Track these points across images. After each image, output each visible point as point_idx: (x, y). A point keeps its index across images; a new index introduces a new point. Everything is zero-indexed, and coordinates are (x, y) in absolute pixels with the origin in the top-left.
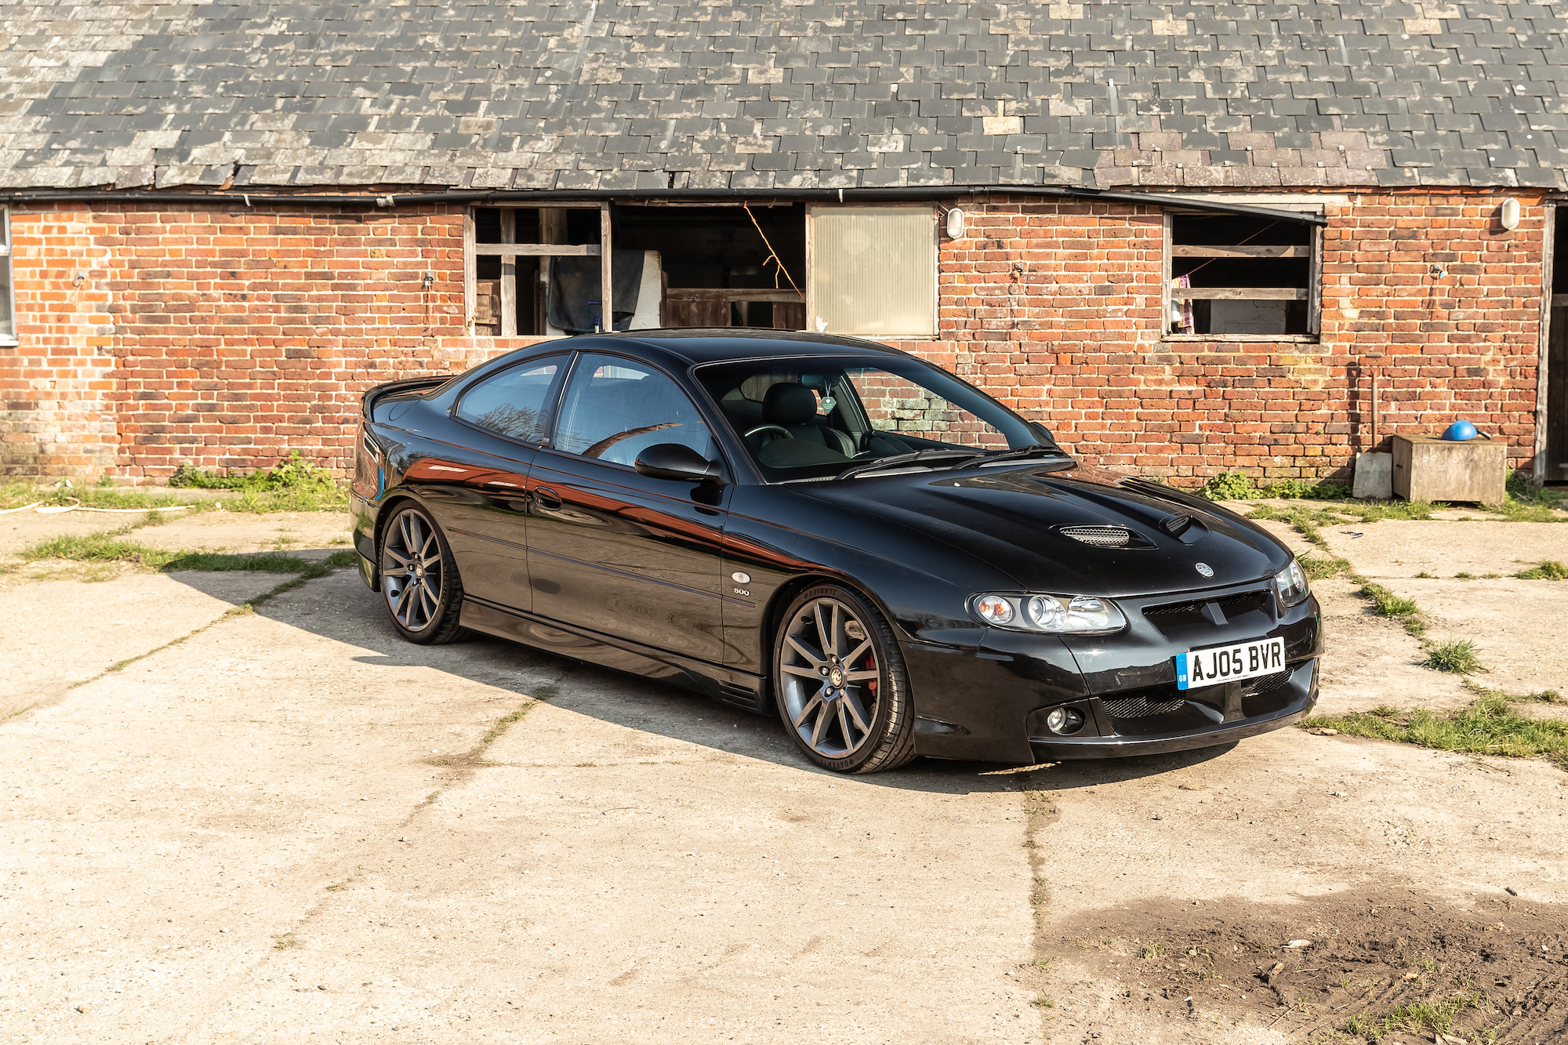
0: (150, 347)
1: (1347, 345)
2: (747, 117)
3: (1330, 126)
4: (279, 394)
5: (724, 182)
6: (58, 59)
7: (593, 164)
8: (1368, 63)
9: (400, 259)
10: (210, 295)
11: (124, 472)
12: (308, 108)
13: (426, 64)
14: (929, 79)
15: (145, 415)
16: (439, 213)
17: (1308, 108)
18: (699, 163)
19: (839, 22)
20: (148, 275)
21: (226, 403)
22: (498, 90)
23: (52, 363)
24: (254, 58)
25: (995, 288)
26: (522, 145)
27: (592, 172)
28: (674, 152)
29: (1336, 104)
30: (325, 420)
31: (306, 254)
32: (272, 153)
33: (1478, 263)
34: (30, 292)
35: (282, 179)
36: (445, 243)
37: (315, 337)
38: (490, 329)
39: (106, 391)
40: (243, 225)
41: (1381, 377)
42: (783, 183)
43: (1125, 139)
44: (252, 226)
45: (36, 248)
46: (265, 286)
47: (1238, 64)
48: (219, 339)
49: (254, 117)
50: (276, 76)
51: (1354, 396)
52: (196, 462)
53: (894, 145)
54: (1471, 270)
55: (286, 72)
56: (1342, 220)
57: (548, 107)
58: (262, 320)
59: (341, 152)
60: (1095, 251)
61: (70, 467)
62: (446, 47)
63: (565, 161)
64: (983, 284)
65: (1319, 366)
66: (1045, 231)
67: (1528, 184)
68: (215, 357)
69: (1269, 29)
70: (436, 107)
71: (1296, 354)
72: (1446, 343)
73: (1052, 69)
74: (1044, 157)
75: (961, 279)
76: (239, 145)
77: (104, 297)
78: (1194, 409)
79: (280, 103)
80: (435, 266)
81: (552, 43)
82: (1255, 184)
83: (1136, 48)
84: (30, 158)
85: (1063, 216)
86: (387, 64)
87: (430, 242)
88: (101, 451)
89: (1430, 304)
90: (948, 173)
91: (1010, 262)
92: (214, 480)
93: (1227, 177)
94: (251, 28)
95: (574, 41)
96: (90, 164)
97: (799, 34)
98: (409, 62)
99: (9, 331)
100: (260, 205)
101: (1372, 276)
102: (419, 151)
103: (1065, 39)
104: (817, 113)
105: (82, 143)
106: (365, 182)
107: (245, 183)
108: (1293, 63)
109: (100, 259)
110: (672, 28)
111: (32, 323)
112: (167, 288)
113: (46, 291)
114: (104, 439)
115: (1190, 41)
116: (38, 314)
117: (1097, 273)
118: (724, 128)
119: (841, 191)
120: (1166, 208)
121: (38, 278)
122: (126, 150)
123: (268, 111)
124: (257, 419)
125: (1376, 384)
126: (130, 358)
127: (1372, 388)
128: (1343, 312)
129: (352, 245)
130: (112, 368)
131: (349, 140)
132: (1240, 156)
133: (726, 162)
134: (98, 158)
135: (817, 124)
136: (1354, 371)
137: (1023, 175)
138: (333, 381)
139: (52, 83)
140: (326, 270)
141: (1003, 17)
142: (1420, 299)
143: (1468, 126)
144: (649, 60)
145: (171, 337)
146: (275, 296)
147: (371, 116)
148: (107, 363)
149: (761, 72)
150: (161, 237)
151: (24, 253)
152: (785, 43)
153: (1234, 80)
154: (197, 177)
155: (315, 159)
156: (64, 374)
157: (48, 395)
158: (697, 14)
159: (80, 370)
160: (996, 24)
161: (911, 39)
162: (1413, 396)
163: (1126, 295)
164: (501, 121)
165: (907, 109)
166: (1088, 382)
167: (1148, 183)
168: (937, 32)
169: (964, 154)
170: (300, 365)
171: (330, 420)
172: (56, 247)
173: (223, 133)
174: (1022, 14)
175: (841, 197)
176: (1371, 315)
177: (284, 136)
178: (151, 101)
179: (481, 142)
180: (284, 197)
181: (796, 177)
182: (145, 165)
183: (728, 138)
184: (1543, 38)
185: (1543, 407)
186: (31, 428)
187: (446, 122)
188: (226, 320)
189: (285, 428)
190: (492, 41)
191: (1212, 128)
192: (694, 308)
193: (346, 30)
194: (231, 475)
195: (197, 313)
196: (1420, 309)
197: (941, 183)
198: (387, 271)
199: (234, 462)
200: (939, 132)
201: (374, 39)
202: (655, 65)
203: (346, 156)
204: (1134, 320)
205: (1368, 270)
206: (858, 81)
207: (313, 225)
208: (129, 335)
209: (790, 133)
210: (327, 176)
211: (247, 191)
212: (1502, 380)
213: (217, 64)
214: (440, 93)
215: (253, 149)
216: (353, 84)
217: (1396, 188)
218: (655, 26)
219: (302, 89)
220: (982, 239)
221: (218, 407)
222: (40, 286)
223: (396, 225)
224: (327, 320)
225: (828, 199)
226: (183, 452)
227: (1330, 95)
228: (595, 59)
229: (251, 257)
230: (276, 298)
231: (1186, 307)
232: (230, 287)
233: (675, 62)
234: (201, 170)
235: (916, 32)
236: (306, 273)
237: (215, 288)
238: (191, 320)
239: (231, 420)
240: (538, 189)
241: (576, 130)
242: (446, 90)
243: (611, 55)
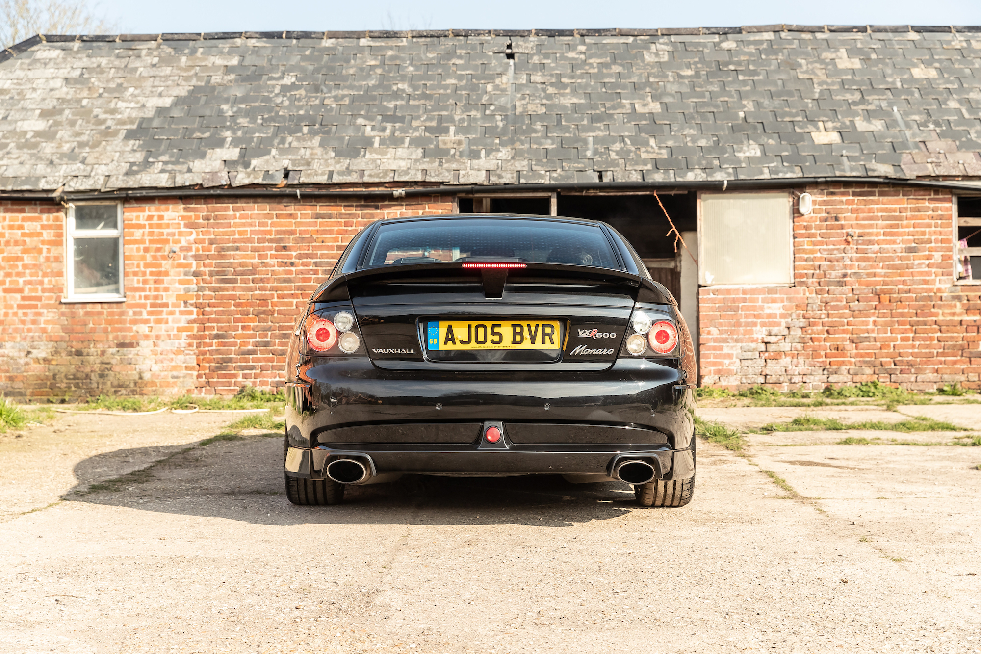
0: (222, 301)
2: (643, 135)
5: (639, 177)
6: (137, 102)
7: (542, 166)
10: (267, 263)
11: (200, 392)
12: (328, 132)
13: (403, 102)
14: (765, 108)
15: (217, 350)
16: (434, 202)
18: (617, 165)
19: (689, 72)
20: (223, 249)
21: (277, 341)
22: (460, 119)
23: (150, 313)
24: (278, 100)
25: (834, 249)
26: (488, 154)
27: (543, 172)
31: (338, 232)
32: (310, 162)
34: (136, 262)
35: (323, 179)
39: (189, 333)
40: (293, 212)
42: (681, 177)
43: (916, 145)
44: (299, 213)
45: (141, 231)
46: (307, 256)
48: (273, 294)
49: (290, 139)
50: (298, 111)
52: (254, 384)
53: (753, 152)
55: (304, 109)
57: (499, 130)
58: (305, 280)
59: (359, 161)
60: (905, 222)
61: (161, 389)
62: (414, 91)
63: (522, 165)
64: (825, 247)
66: (869, 208)
68: (270, 307)
70: (418, 131)
73: (850, 101)
74: (863, 158)
75: (809, 243)
76: (285, 157)
77: (190, 265)
78: (978, 332)
79: (305, 129)
81: (489, 87)
83: (905, 86)
84: (135, 168)
85: (881, 198)
86: (375, 103)
88: (184, 377)
90: (797, 169)
91: (844, 231)
92: (268, 396)
94: (271, 80)
95: (504, 86)
96: (180, 172)
97: (663, 80)
98: (390, 101)
99: (117, 291)
100: (306, 197)
102: (415, 160)
103: (853, 82)
104: (692, 132)
105: (171, 157)
106: (382, 180)
107: (296, 182)
109: (188, 238)
110: (572, 77)
111: (136, 285)
112: (236, 258)
113: (148, 261)
114: (187, 368)
115: (941, 81)
116: (141, 279)
117: (906, 237)
118: (628, 142)
119: (726, 183)
120: (954, 191)
121: (142, 253)
122: (203, 162)
123: (298, 135)
126: (207, 309)
130: (194, 316)
131: (362, 153)
133: (637, 164)
134: (184, 168)
135: (694, 140)
137: (852, 169)
139: (136, 118)
141: (805, 68)
144: (562, 98)
145: (238, 293)
146: (315, 263)
147: (374, 137)
148: (191, 313)
149: (645, 105)
150: (232, 222)
151: (132, 234)
152: (655, 86)
154: (260, 179)
156: (159, 322)
157: (147, 337)
158: (587, 67)
159: (170, 318)
160: (802, 72)
161: (744, 83)
163: (927, 253)
164: (467, 139)
165: (755, 128)
166: (902, 315)
167: (941, 174)
168: (761, 77)
169: (805, 156)
172: (156, 230)
173: (271, 150)
174: (818, 65)
175: (725, 185)
177: (315, 151)
178: (212, 129)
179: (458, 153)
180: (323, 192)
181: (689, 173)
182: (220, 171)
183: (633, 149)
186: (133, 361)
187: (430, 141)
188: (279, 280)
190: (446, 87)
191: (976, 137)
193: (338, 81)
194: (278, 393)
195: (257, 276)
197: (794, 176)
199: (282, 383)
200: (783, 142)
201: (361, 87)
202: (568, 101)
203: (363, 164)
204: (934, 270)
206: (715, 110)
207: (343, 211)
208: (207, 293)
209: (677, 144)
210: (354, 177)
211: (298, 188)
213: (253, 104)
214: (419, 122)
215: (296, 160)
216: (354, 116)
218: (559, 76)
219: (319, 119)
220: (824, 215)
221: (272, 344)
222: (143, 258)
223: (404, 211)
225: (715, 188)
226: (245, 377)
228: (523, 97)
229: (298, 235)
230: (316, 264)
231: (965, 262)
232: (282, 257)
233: (580, 99)
234: (262, 174)
235: (746, 78)
236: (337, 246)
237: (271, 258)
238: (253, 281)
239: (280, 353)
240: (508, 184)
241: (523, 144)
242: (422, 119)
243: (533, 95)
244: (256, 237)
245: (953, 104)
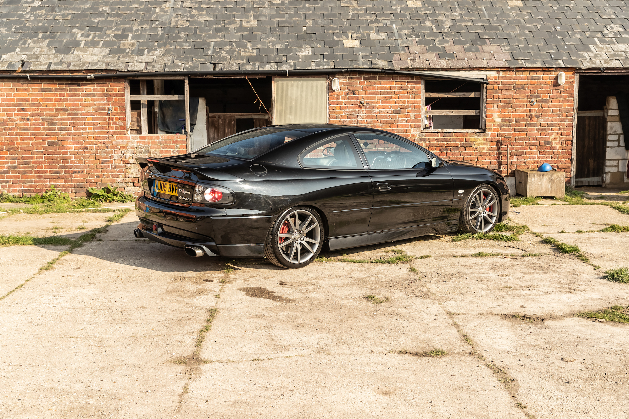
1: (497, 133)
2: (244, 41)
3: (486, 43)
4: (45, 161)
5: (237, 68)
7: (180, 60)
8: (496, 18)
9: (97, 102)
10: (13, 119)
12: (53, 38)
13: (104, 19)
14: (319, 25)
16: (114, 82)
17: (475, 36)
18: (226, 60)
19: (278, 2)
21: (21, 165)
22: (136, 30)
24: (28, 16)
25: (352, 111)
26: (148, 53)
27: (180, 64)
28: (214, 55)
29: (487, 35)
30: (65, 172)
31: (55, 100)
32: (39, 57)
33: (549, 99)
35: (44, 68)
36: (117, 95)
37: (60, 136)
38: (136, 132)
40: (27, 88)
41: (510, 146)
42: (262, 68)
43: (403, 49)
44: (31, 88)
46: (37, 114)
47: (444, 19)
48: (17, 138)
49: (29, 41)
50: (38, 24)
51: (500, 154)
52: (9, 191)
53: (308, 52)
54: (546, 102)
55: (42, 22)
56: (494, 82)
57: (158, 37)
58: (36, 129)
59: (69, 56)
60: (394, 96)
62: (112, 11)
63: (168, 59)
64: (347, 110)
65: (485, 142)
66: (373, 87)
67: (569, 66)
68: (16, 146)
69: (454, 5)
70: (109, 37)
71: (476, 137)
72: (536, 132)
73: (369, 21)
74: (371, 56)
75: (338, 108)
76: (24, 53)
79: (40, 35)
80: (113, 105)
81: (158, 10)
82: (459, 67)
83: (402, 12)
85: (380, 81)
86: (86, 19)
87: (110, 94)
89: (531, 116)
90: (332, 63)
91: (359, 100)
92: (17, 199)
93: (447, 64)
94: (25, 3)
95: (167, 9)
97: (262, 6)
98: (96, 18)
100: (34, 79)
101: (506, 104)
102: (104, 55)
103: (372, 9)
104: (273, 39)
106: (81, 69)
107: (27, 69)
108: (466, 18)
110: (209, 4)
115: (423, 9)
117: (394, 104)
118: (235, 45)
119: (288, 71)
120: (423, 77)
123: (35, 39)
124: (35, 172)
125: (509, 149)
127: (507, 150)
128: (495, 119)
129: (76, 96)
131: (72, 51)
132: (452, 56)
133: (237, 59)
135: (274, 44)
136: (499, 144)
137: (363, 64)
138: (69, 155)
140: (65, 107)
142: (526, 114)
143: (540, 43)
144: (200, 17)
147: (82, 41)
149: (248, 22)
152: (257, 10)
153: (444, 25)
154: (6, 67)
155: (58, 59)
160: (343, 2)
161: (309, 8)
162: (523, 154)
163: (406, 114)
164: (138, 43)
165: (311, 37)
167: (415, 67)
168: (319, 5)
169: (337, 55)
170: (55, 148)
171: (68, 172)
173: (16, 48)
175: (288, 73)
176: (506, 120)
177: (43, 49)
179: (131, 52)
180: (45, 75)
181: (267, 65)
183: (237, 49)
184: (563, 8)
185: (574, 157)
187: (115, 43)
188: (20, 129)
189: (48, 176)
190: (131, 9)
191: (438, 44)
192: (220, 121)
193: (67, 4)
194: (24, 197)
195: (7, 127)
196: (526, 118)
197: (329, 67)
198: (91, 107)
199: (26, 191)
200: (326, 46)
201: (80, 8)
202: (203, 19)
203: (72, 58)
204: (410, 124)
205: (505, 102)
206: (289, 26)
207: (58, 88)
209: (263, 47)
210: (64, 66)
211: (28, 73)
212: (558, 146)
213: (11, 19)
214: (111, 31)
215: (30, 55)
216: (72, 27)
217: (516, 68)
218: (201, 3)
219: (50, 29)
220: (347, 91)
221: (18, 167)
223: (95, 87)
224: (65, 129)
225: (282, 74)
226: (3, 187)
227: (483, 31)
228: (177, 17)
229: (31, 102)
230: (43, 119)
231: (430, 118)
232: (22, 115)
233: (211, 18)
234: (7, 64)
235: (311, 6)
236: (55, 108)
237: (15, 116)
238: (4, 130)
239: (23, 173)
240: (157, 71)
241: (171, 46)
242: (113, 29)
243: (183, 15)
244: (5, 103)
245: (428, 23)
